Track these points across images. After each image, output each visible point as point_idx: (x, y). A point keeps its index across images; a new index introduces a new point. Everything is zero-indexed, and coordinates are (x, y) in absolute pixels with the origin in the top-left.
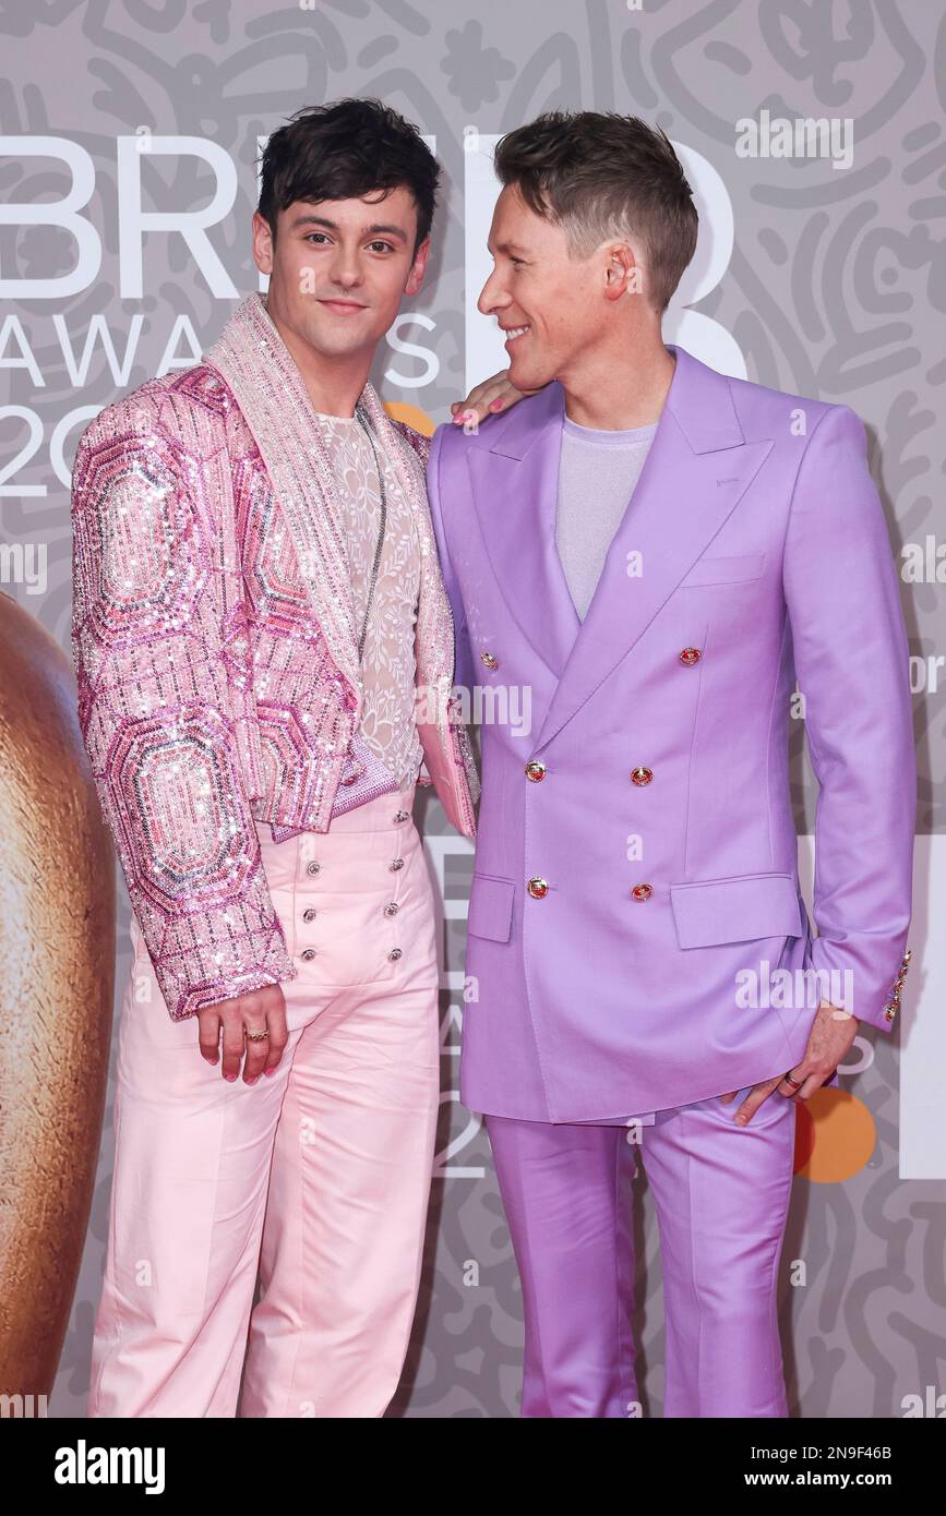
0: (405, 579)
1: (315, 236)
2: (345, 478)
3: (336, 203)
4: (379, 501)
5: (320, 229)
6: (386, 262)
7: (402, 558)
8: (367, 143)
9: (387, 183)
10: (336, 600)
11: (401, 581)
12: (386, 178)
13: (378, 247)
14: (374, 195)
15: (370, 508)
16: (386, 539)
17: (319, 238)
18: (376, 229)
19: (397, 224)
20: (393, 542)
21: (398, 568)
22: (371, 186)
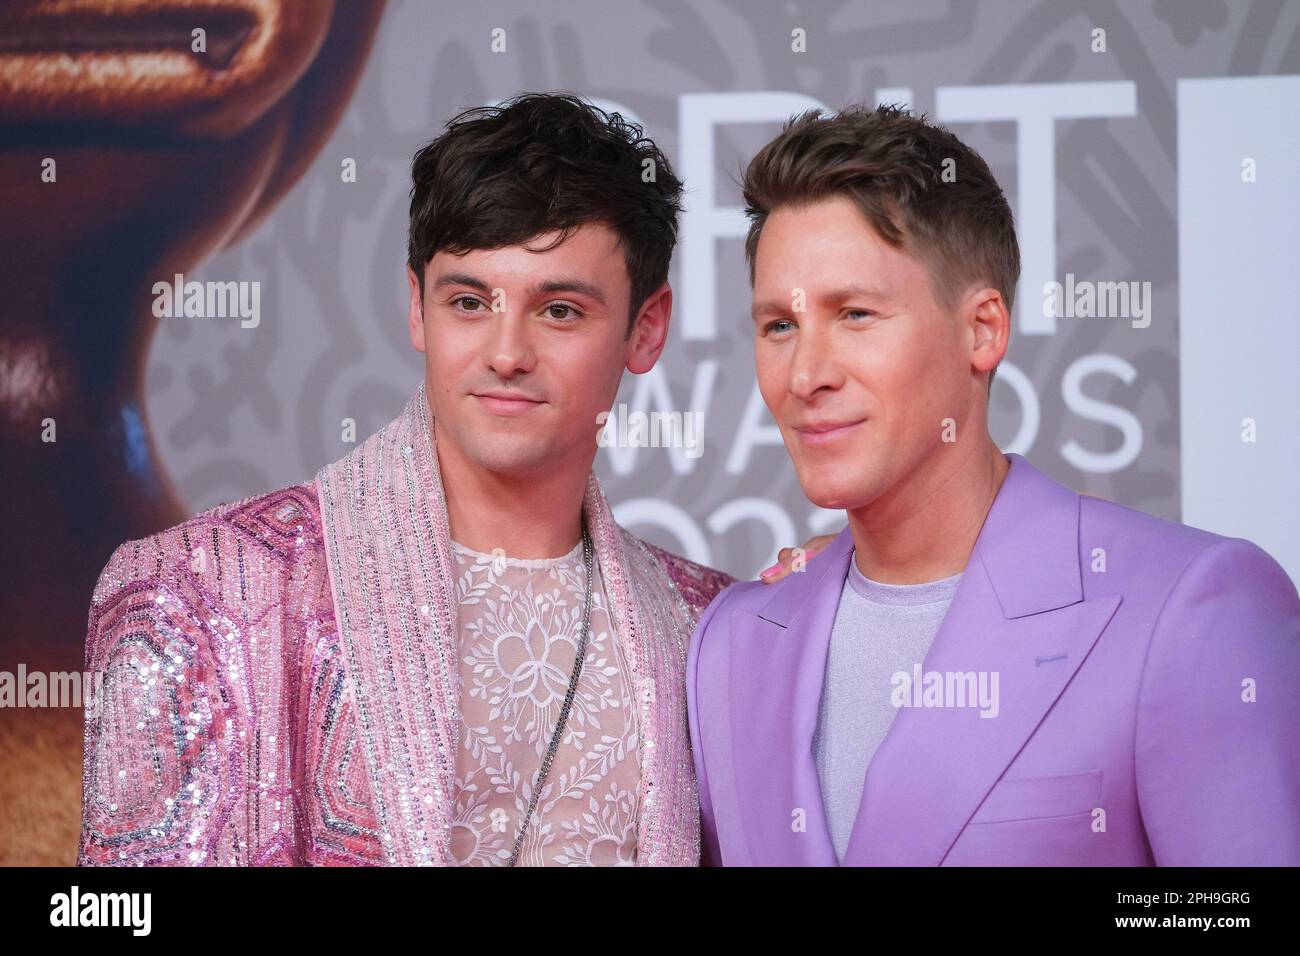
0: (602, 804)
1: (465, 299)
2: (495, 647)
3: (488, 253)
4: (566, 682)
5: (469, 292)
6: (571, 335)
7: (597, 771)
8: (536, 163)
9: (568, 219)
10: (420, 834)
11: (594, 805)
12: (563, 212)
13: (559, 311)
14: (545, 240)
15: (540, 692)
16: (566, 740)
17: (470, 304)
18: (551, 288)
19: (586, 278)
20: (578, 746)
21: (588, 786)
22: (539, 226)
